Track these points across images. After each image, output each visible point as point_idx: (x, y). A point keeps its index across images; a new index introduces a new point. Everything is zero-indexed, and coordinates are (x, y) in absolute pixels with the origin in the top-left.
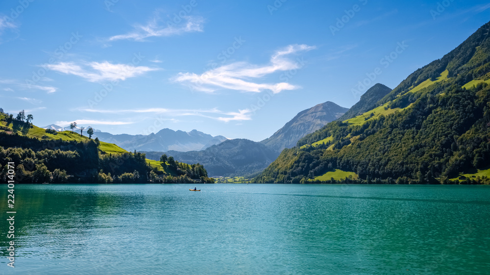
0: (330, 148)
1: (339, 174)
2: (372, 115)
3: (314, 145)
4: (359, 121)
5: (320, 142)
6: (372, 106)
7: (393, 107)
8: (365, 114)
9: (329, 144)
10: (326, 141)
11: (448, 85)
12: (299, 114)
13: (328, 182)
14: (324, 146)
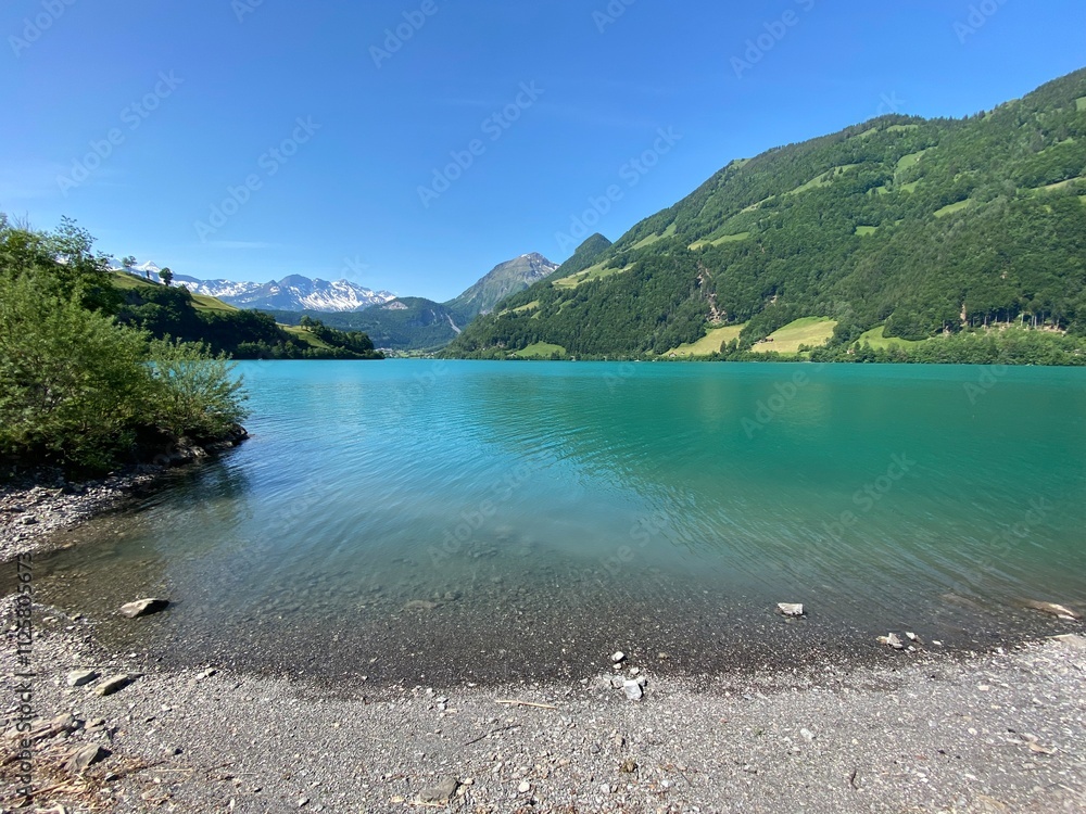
0: (536, 316)
1: (543, 349)
2: (587, 275)
3: (516, 310)
4: (570, 283)
5: (524, 308)
6: (587, 263)
7: (611, 266)
8: (579, 274)
9: (535, 310)
10: (531, 306)
11: (675, 243)
12: (497, 267)
13: (531, 358)
14: (529, 313)
